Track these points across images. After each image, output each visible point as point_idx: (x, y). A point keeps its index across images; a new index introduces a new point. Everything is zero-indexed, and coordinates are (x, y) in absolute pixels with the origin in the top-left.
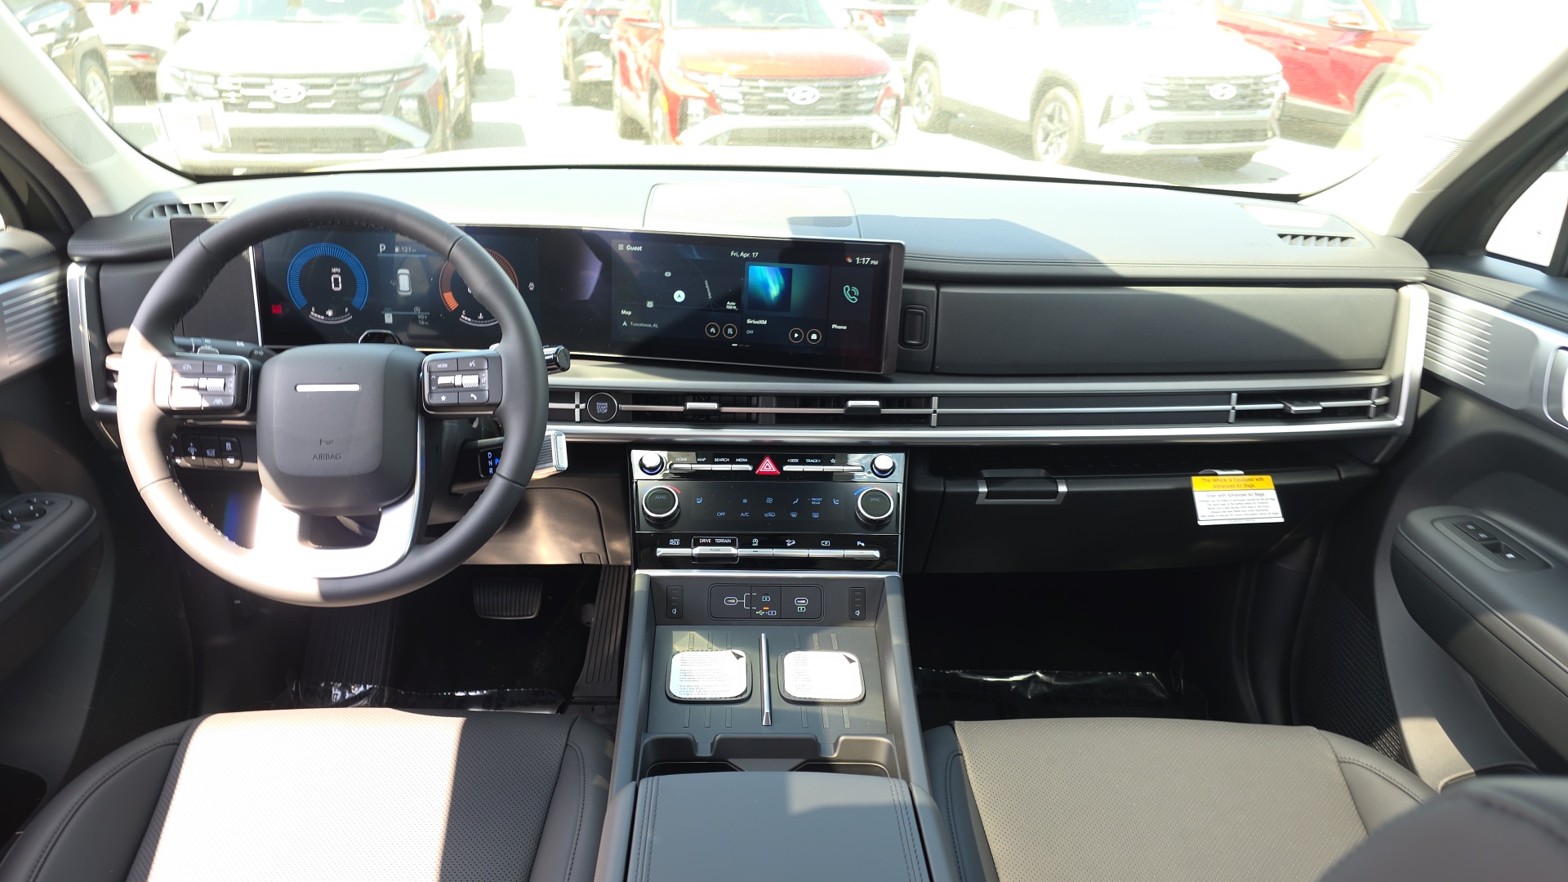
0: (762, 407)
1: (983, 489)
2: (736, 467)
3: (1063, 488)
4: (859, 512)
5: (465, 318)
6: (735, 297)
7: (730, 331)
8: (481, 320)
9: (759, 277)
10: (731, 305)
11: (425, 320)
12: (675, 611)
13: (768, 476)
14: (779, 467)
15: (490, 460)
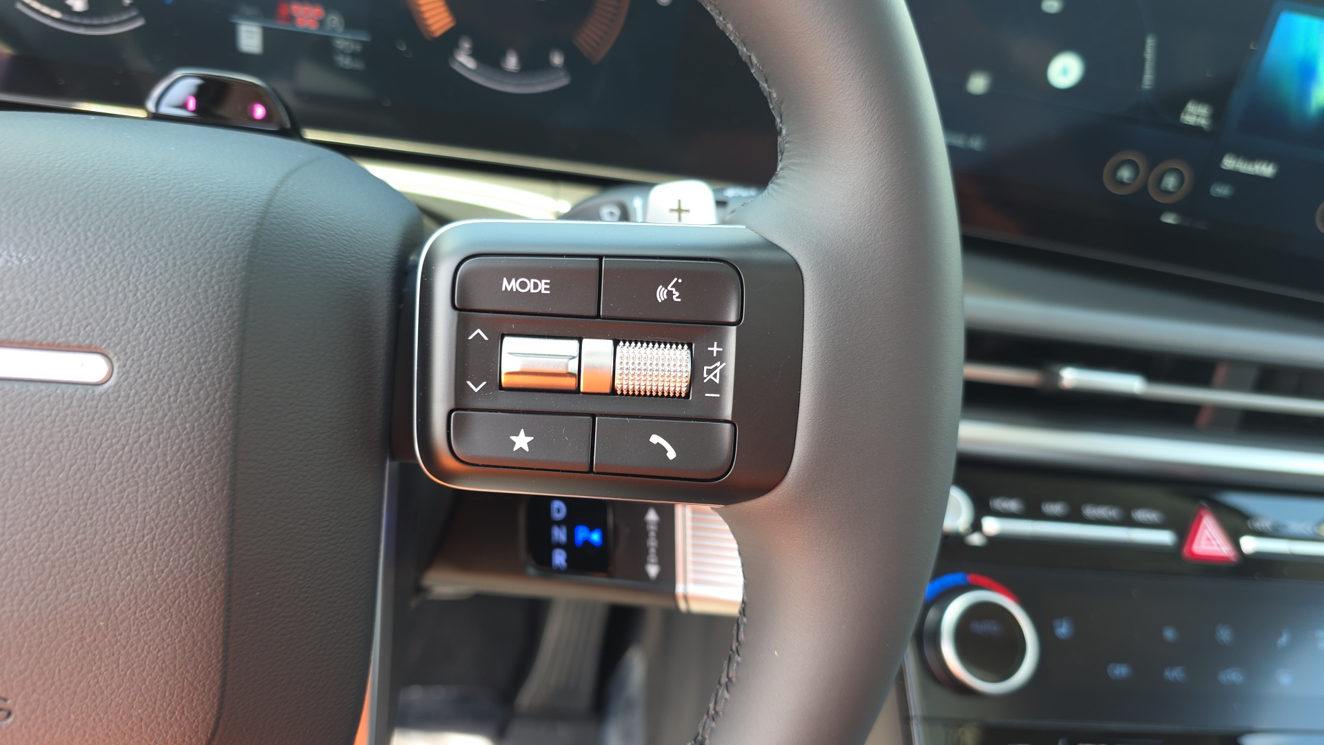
0: (1222, 390)
5: (465, 60)
6: (1215, 97)
7: (1170, 182)
8: (510, 74)
9: (1298, 48)
10: (1196, 115)
11: (354, 55)
13: (1212, 568)
14: (1234, 541)
15: (559, 523)
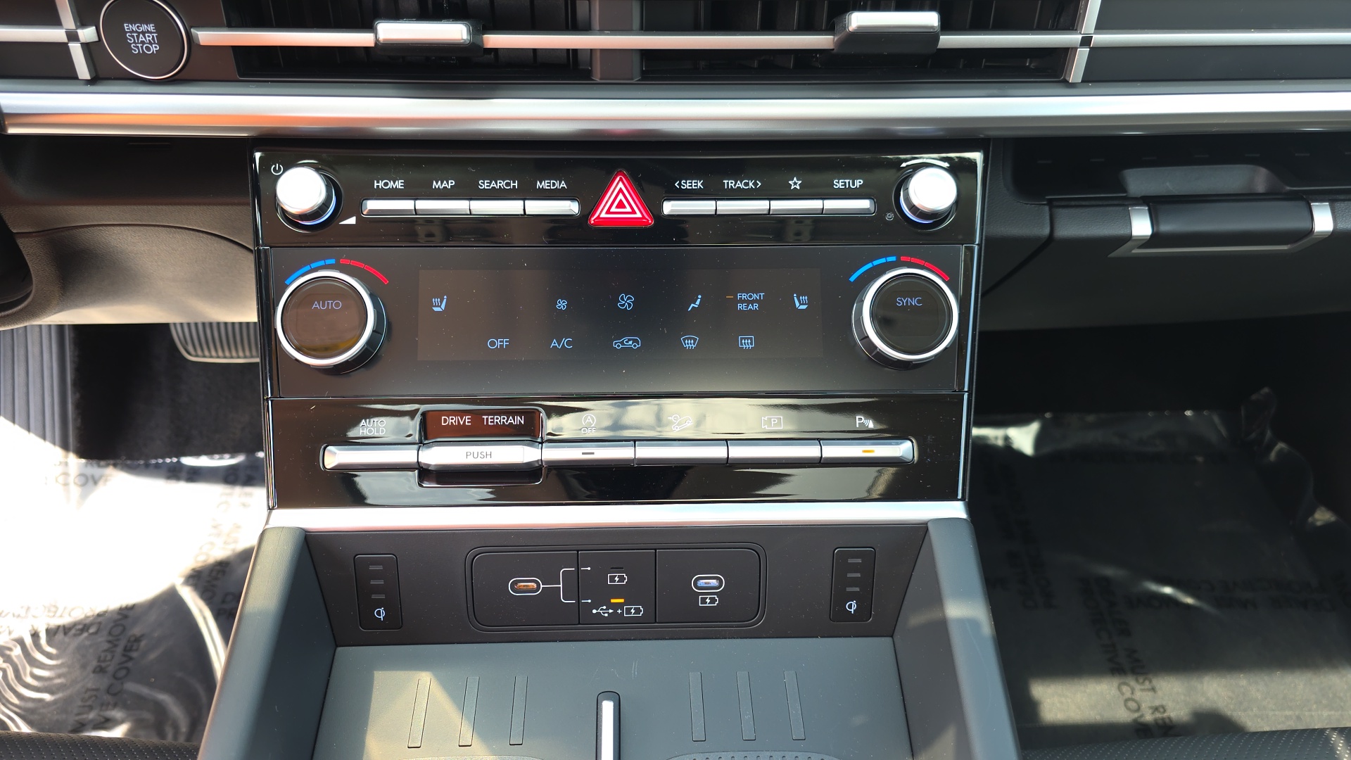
0: (602, 31)
1: (1141, 226)
2: (536, 207)
3: (1323, 220)
4: (866, 338)
12: (381, 613)
13: (620, 233)
14: (653, 207)
